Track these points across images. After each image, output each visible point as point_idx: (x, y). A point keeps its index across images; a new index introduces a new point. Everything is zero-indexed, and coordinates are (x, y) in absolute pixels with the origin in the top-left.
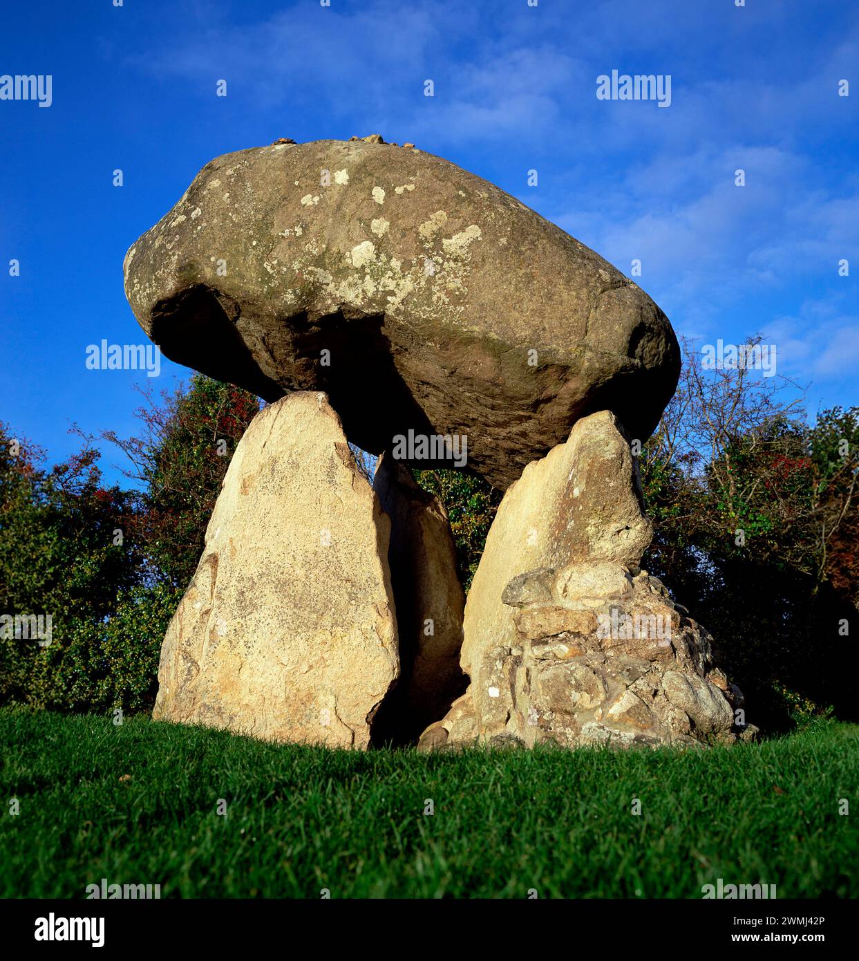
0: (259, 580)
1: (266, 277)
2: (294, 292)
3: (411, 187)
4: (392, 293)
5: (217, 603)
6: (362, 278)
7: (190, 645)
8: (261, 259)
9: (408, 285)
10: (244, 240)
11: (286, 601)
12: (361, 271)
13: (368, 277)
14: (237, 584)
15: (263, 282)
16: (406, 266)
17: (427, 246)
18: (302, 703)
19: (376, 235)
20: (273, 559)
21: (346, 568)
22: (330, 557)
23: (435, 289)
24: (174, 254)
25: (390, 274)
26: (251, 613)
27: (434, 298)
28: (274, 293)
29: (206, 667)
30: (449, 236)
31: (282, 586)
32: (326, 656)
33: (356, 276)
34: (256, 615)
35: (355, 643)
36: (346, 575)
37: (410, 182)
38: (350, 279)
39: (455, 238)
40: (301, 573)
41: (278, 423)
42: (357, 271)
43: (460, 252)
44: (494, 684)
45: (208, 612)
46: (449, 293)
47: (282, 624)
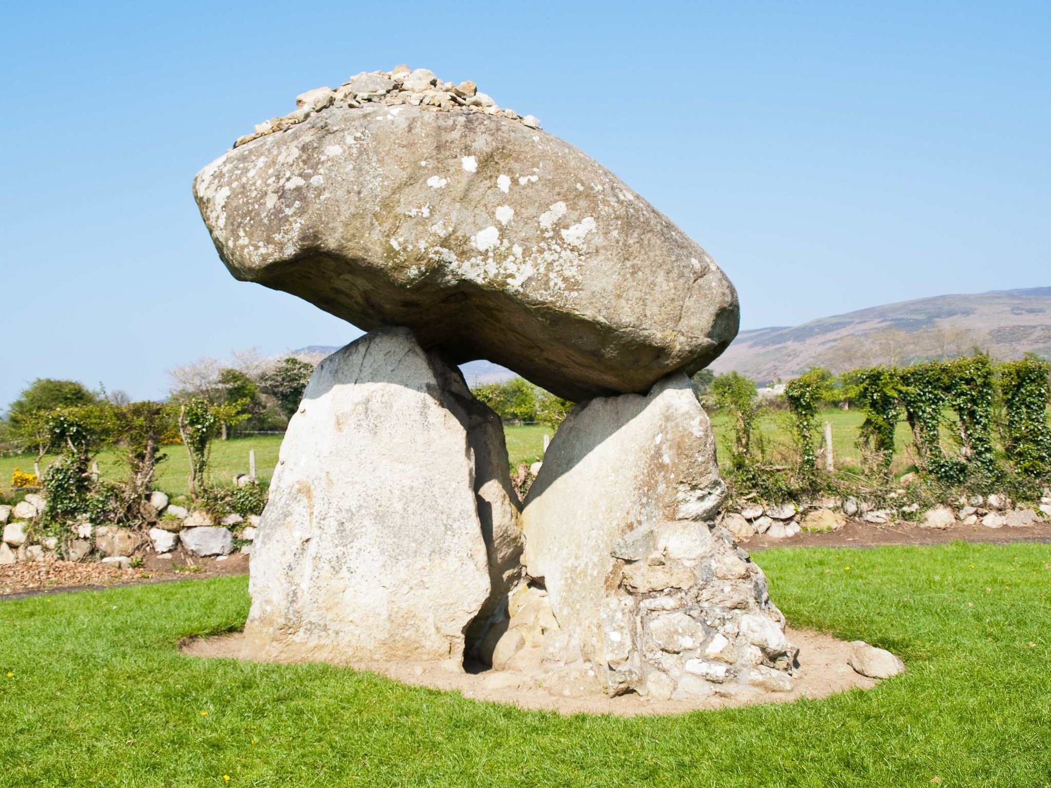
0: (358, 511)
1: (390, 251)
2: (419, 268)
3: (534, 179)
4: (512, 276)
5: (317, 532)
6: (484, 260)
7: (291, 570)
8: (388, 236)
9: (528, 270)
10: (370, 215)
11: (385, 531)
12: (485, 254)
13: (490, 261)
14: (335, 515)
15: (388, 257)
16: (527, 252)
17: (547, 235)
18: (403, 619)
19: (500, 223)
20: (370, 492)
21: (441, 502)
22: (426, 492)
23: (552, 275)
24: (296, 222)
25: (511, 258)
26: (352, 541)
27: (552, 284)
28: (400, 267)
29: (312, 590)
30: (566, 227)
31: (380, 518)
32: (425, 579)
33: (480, 258)
34: (357, 544)
35: (453, 569)
36: (440, 508)
37: (533, 174)
38: (473, 260)
39: (572, 228)
40: (399, 506)
41: (369, 360)
42: (480, 253)
43: (576, 243)
44: (615, 630)
45: (307, 541)
46: (565, 280)
47: (382, 552)
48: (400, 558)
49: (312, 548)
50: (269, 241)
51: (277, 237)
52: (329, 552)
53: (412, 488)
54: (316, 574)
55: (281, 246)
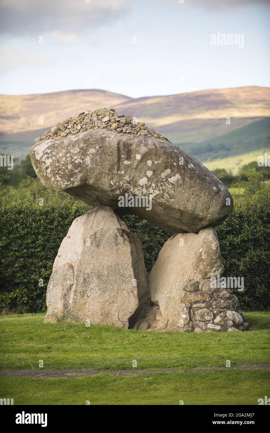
0: (91, 274)
1: (111, 185)
2: (120, 191)
3: (160, 162)
4: (151, 194)
5: (76, 282)
6: (142, 188)
7: (66, 296)
8: (110, 180)
9: (157, 192)
10: (104, 173)
11: (101, 282)
12: (142, 187)
13: (144, 188)
14: (83, 275)
15: (110, 187)
16: (156, 186)
17: (164, 180)
19: (148, 176)
20: (96, 267)
22: (116, 268)
23: (165, 194)
24: (79, 175)
25: (151, 188)
27: (165, 197)
28: (114, 190)
29: (74, 303)
30: (170, 177)
31: (99, 277)
32: (115, 300)
33: (140, 187)
34: (90, 286)
35: (125, 296)
36: (121, 274)
37: (159, 160)
38: (138, 188)
39: (172, 178)
40: (106, 273)
41: (96, 219)
42: (141, 186)
43: (173, 183)
44: (184, 314)
45: (72, 285)
46: (169, 195)
47: (100, 289)
48: (106, 292)
49: (74, 288)
50: (69, 180)
51: (72, 179)
52: (80, 290)
53: (111, 266)
54: (75, 297)
55: (73, 182)
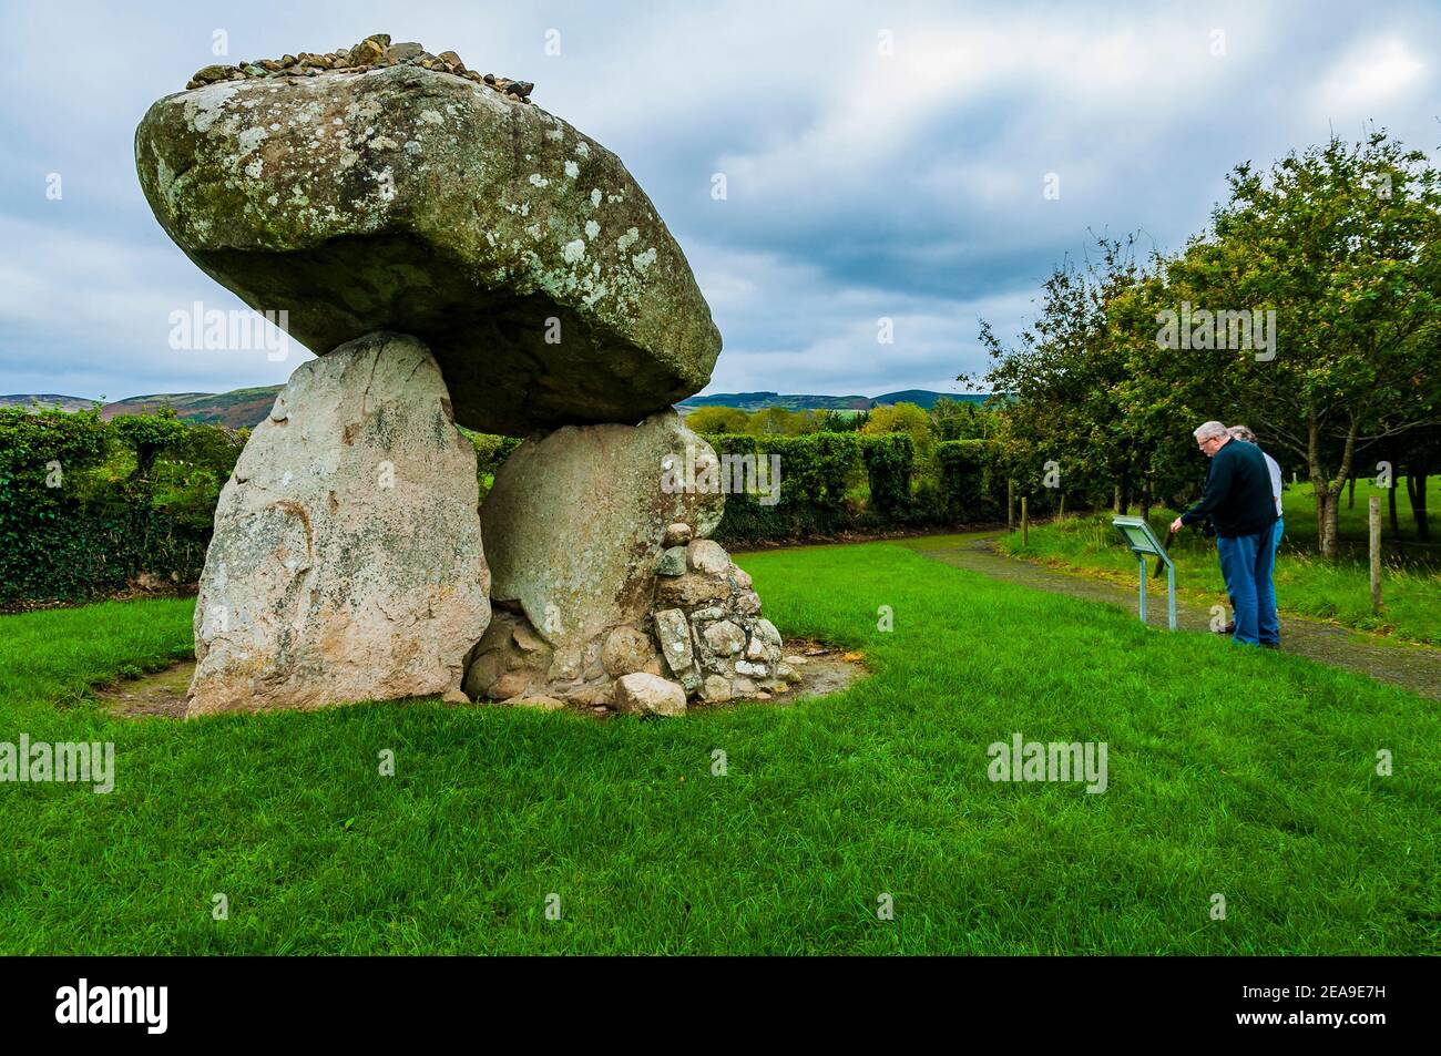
0: (365, 536)
1: (484, 244)
2: (508, 271)
3: (620, 199)
4: (588, 294)
5: (318, 561)
6: (567, 273)
7: (282, 607)
8: (485, 228)
9: (602, 291)
10: (470, 201)
11: (395, 558)
12: (569, 267)
13: (572, 275)
14: (338, 540)
15: (481, 252)
16: (604, 272)
17: (621, 258)
18: (408, 653)
19: (587, 237)
20: (379, 515)
21: (451, 525)
23: (620, 299)
24: (386, 190)
25: (591, 275)
26: (359, 570)
27: (618, 308)
28: (490, 266)
29: (309, 628)
30: (636, 254)
31: (389, 542)
32: (433, 608)
33: (564, 270)
34: (363, 573)
35: (461, 595)
37: (620, 194)
38: (557, 272)
39: (641, 255)
40: (410, 529)
41: (381, 367)
42: (566, 266)
43: (642, 271)
45: (305, 571)
46: (629, 305)
47: (391, 580)
48: (409, 586)
49: (311, 581)
50: (345, 206)
51: (358, 204)
52: (332, 583)
53: (423, 510)
54: (315, 609)
55: (363, 215)
